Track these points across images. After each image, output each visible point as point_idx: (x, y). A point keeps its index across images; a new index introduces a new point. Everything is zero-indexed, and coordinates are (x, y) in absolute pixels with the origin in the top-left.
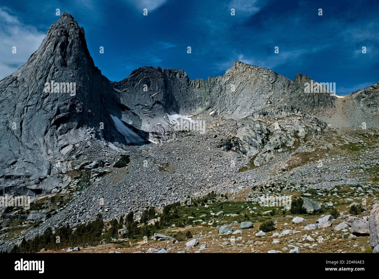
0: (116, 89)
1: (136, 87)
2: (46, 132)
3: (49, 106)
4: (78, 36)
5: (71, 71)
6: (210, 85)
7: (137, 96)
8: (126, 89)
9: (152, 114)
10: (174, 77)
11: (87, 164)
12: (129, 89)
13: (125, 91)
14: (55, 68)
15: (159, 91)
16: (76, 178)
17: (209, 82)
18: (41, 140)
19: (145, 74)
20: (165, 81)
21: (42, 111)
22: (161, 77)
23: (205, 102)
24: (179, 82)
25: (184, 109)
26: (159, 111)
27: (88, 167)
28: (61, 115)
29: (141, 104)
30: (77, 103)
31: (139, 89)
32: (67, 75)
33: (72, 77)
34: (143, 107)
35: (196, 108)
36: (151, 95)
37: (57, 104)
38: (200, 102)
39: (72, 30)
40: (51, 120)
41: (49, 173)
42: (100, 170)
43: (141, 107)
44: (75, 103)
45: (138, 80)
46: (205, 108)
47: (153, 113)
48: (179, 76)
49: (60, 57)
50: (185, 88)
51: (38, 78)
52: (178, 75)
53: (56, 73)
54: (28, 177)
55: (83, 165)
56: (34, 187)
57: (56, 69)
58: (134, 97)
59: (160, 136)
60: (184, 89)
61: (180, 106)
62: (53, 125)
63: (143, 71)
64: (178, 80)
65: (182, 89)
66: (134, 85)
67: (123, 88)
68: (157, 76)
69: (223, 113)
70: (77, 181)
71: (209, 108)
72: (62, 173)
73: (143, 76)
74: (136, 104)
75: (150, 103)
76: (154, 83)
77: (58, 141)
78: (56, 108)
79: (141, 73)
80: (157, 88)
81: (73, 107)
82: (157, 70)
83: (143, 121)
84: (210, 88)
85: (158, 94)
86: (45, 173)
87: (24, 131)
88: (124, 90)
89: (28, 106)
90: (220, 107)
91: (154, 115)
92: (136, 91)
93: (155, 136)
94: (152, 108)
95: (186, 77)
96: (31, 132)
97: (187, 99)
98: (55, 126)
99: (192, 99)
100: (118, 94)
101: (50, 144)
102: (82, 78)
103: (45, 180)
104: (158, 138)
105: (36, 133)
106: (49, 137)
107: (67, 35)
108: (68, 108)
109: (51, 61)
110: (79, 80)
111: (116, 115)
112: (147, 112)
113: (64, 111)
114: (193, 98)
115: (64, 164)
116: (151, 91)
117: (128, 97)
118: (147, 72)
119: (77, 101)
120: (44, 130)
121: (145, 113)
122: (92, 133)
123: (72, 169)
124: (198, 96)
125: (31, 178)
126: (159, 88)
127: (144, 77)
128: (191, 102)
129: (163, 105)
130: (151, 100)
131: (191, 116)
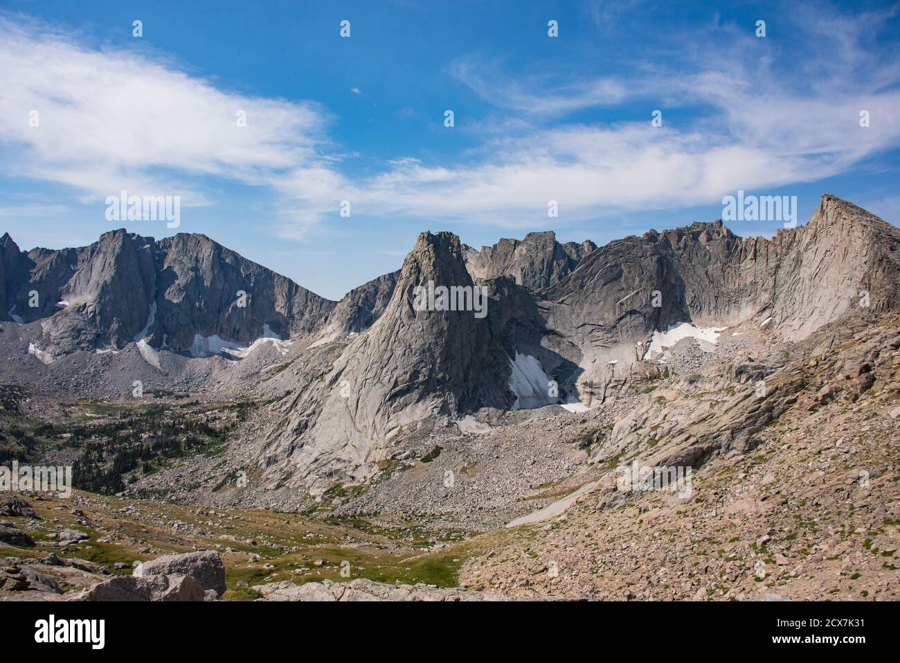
0: (540, 304)
1: (587, 289)
2: (379, 410)
3: (387, 378)
4: (432, 269)
5: (420, 323)
6: (779, 251)
7: (585, 308)
8: (565, 298)
9: (610, 340)
10: (690, 243)
11: (400, 454)
12: (570, 296)
13: (562, 302)
14: (401, 323)
15: (641, 286)
16: (382, 470)
17: (778, 243)
18: (371, 422)
19: (610, 257)
20: (660, 261)
21: (379, 385)
22: (652, 255)
23: (763, 293)
24: (703, 252)
25: (713, 313)
26: (630, 332)
27: (399, 457)
28: (397, 389)
29: (591, 323)
30: (423, 368)
31: (593, 292)
32: (414, 331)
33: (421, 332)
34: (594, 327)
35: (740, 309)
36: (619, 300)
37: (396, 374)
38: (753, 295)
39: (425, 262)
40: (385, 395)
41: (365, 461)
42: (408, 463)
43: (589, 328)
44: (419, 369)
45: (592, 275)
46: (758, 308)
47: (613, 339)
48: (705, 239)
49: (408, 306)
50: (719, 265)
51: (380, 342)
52: (702, 238)
53: (402, 330)
54: (350, 462)
55: (394, 455)
56: (350, 473)
57: (402, 325)
58: (579, 311)
59: (596, 391)
60: (715, 266)
61: (701, 309)
62: (387, 401)
63: (606, 252)
64: (702, 247)
65: (710, 268)
66: (582, 286)
67: (560, 296)
68: (640, 254)
69: (785, 323)
70: (382, 473)
71: (764, 309)
72: (374, 462)
73: (606, 263)
74: (580, 324)
75: (610, 318)
76: (630, 272)
77: (388, 422)
78: (393, 380)
79: (602, 257)
80: (637, 282)
81: (415, 374)
82: (641, 241)
83: (585, 357)
84: (779, 257)
85: (638, 293)
86: (362, 461)
87: (359, 410)
88: (560, 300)
89: (366, 379)
90: (783, 308)
91: (616, 342)
92: (587, 297)
93: (587, 390)
94: (615, 327)
95: (724, 236)
96: (365, 411)
97: (724, 289)
98: (389, 403)
99: (737, 286)
100: (546, 311)
101: (378, 426)
102: (435, 330)
103: (359, 468)
104: (592, 393)
105: (368, 412)
106: (380, 417)
107: (418, 270)
108: (408, 377)
109: (397, 315)
110: (431, 332)
111: (532, 353)
112: (600, 338)
113: (403, 382)
114: (737, 284)
115: (381, 451)
116: (623, 289)
117: (567, 313)
118: (615, 254)
119: (422, 365)
120: (376, 409)
121: (595, 339)
122: (436, 407)
123: (384, 459)
124: (748, 281)
125: (352, 464)
126: (641, 281)
127: (609, 264)
128: (732, 294)
129: (645, 317)
130: (617, 309)
131: (723, 329)
